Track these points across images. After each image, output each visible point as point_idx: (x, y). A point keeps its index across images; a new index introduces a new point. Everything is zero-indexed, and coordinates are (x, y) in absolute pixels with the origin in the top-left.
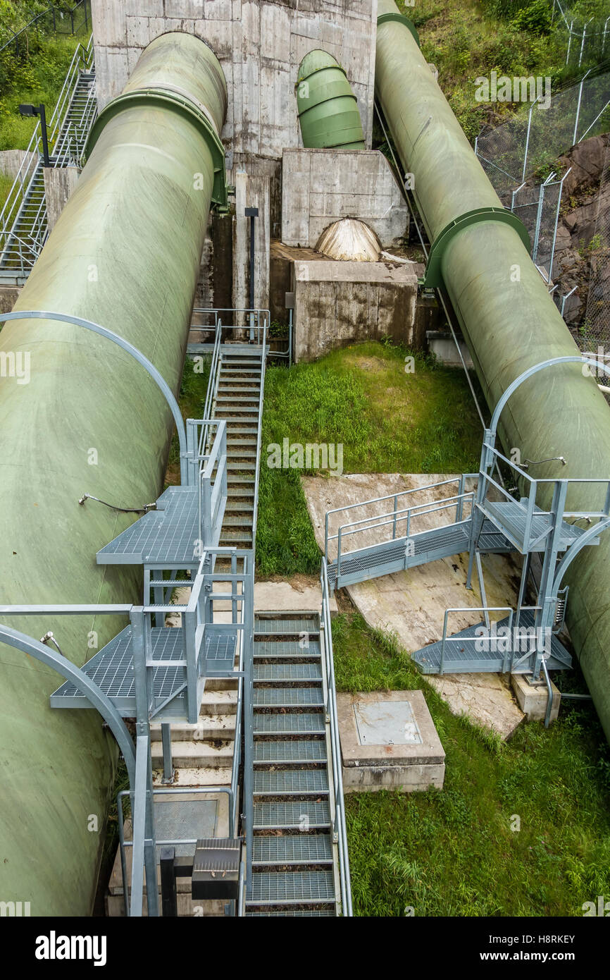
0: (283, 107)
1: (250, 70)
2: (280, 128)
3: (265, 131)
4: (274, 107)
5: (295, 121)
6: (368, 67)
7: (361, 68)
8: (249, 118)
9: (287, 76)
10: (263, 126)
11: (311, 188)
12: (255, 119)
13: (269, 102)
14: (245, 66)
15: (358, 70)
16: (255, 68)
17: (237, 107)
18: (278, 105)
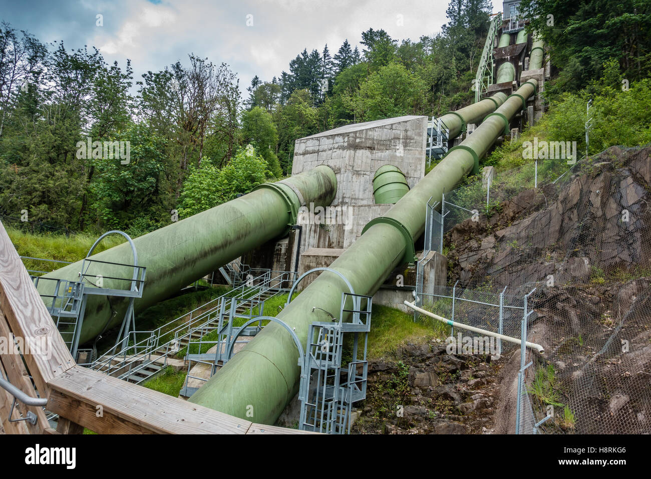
0: (365, 190)
1: (348, 176)
2: (362, 199)
3: (353, 201)
4: (359, 191)
5: (371, 195)
6: (420, 170)
7: (415, 171)
8: (345, 196)
9: (368, 177)
10: (352, 199)
11: (358, 223)
12: (347, 196)
13: (357, 188)
14: (345, 175)
15: (413, 171)
16: (350, 175)
17: (341, 191)
18: (362, 190)
